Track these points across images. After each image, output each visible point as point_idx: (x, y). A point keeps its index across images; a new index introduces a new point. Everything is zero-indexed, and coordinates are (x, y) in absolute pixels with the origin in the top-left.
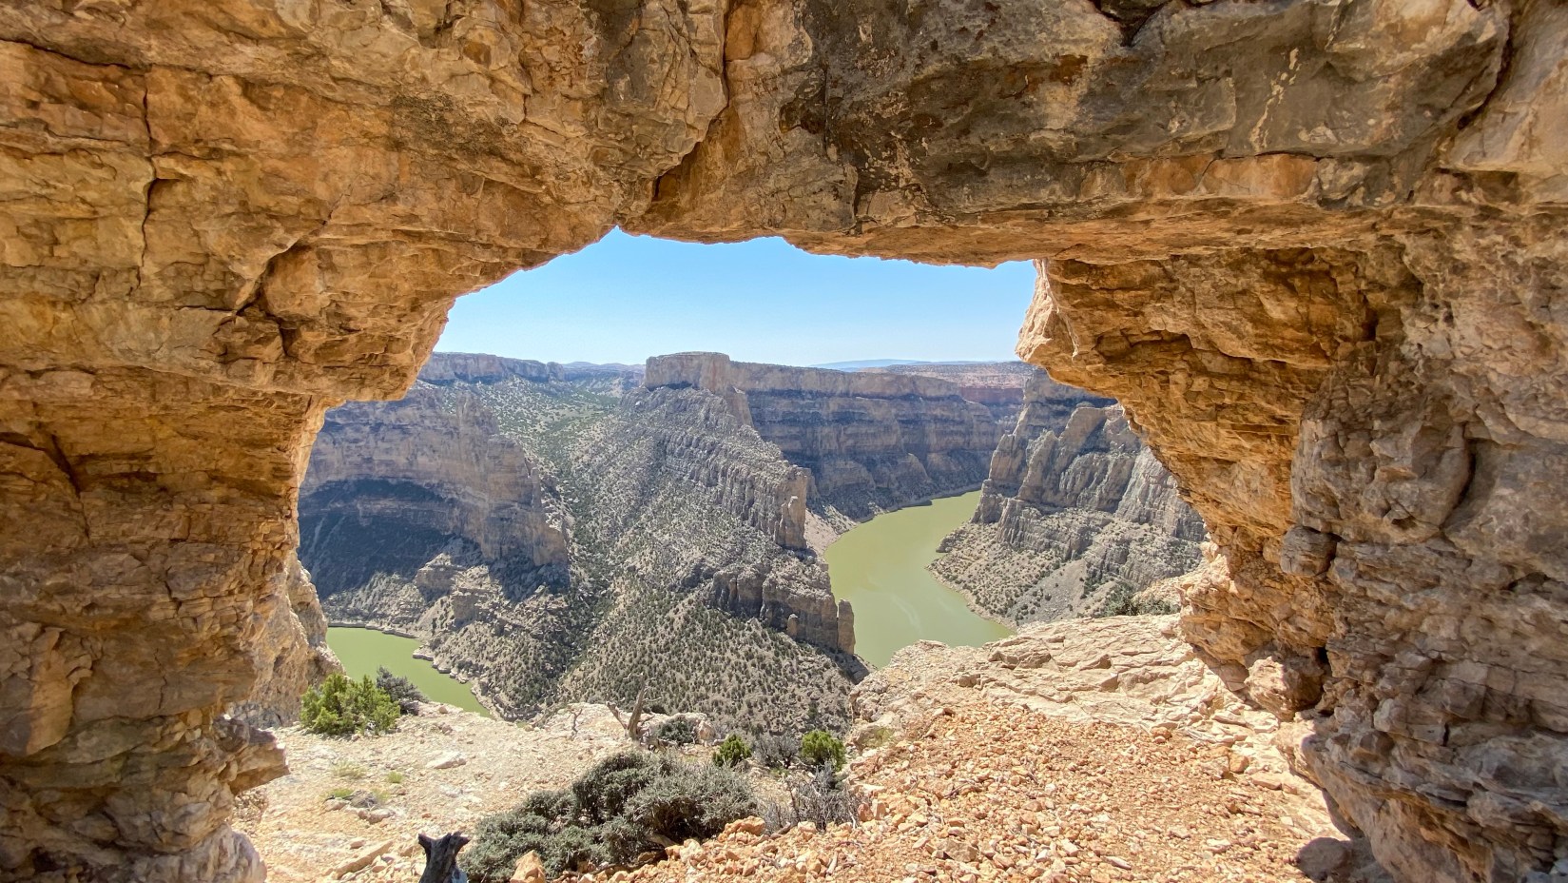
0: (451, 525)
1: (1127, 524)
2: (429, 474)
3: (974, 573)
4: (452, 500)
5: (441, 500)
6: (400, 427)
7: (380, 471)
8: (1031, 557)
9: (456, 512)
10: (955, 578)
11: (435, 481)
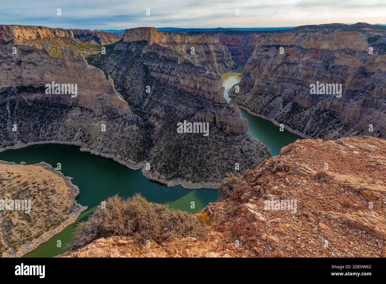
1: (295, 85)
3: (247, 102)
6: (31, 63)
7: (27, 83)
8: (264, 97)
10: (241, 104)
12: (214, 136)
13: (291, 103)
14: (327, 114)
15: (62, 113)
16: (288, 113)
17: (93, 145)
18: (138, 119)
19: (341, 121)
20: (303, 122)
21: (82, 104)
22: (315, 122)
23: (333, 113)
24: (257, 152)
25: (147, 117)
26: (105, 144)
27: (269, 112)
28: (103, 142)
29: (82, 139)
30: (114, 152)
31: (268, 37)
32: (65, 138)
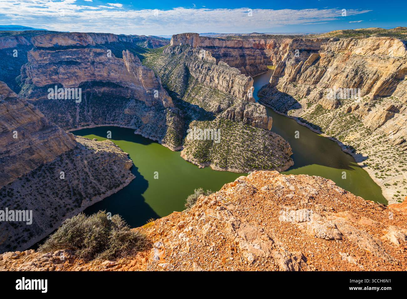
0: (129, 95)
1: (321, 89)
2: (116, 79)
3: (274, 102)
4: (127, 87)
5: (123, 87)
6: (102, 63)
7: (98, 79)
8: (290, 98)
9: (130, 91)
10: (268, 103)
11: (118, 81)
12: (242, 130)
13: (315, 105)
14: (351, 118)
15: (122, 104)
16: (312, 114)
17: (144, 130)
18: (179, 111)
19: (364, 124)
20: (326, 123)
21: (137, 97)
22: (338, 124)
23: (356, 117)
24: (278, 147)
25: (186, 110)
26: (153, 130)
27: (294, 112)
28: (151, 128)
29: (136, 125)
30: (159, 137)
31: (301, 42)
32: (124, 123)
